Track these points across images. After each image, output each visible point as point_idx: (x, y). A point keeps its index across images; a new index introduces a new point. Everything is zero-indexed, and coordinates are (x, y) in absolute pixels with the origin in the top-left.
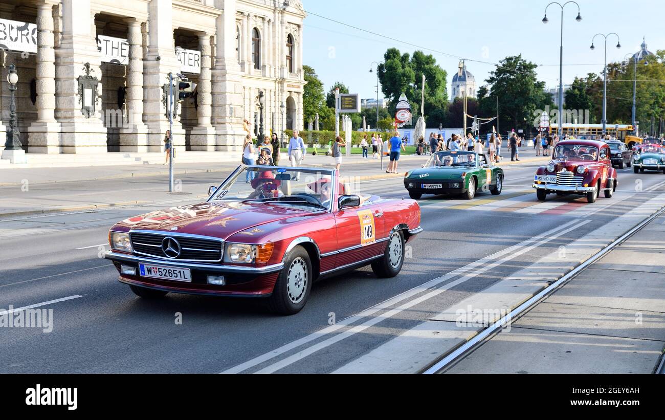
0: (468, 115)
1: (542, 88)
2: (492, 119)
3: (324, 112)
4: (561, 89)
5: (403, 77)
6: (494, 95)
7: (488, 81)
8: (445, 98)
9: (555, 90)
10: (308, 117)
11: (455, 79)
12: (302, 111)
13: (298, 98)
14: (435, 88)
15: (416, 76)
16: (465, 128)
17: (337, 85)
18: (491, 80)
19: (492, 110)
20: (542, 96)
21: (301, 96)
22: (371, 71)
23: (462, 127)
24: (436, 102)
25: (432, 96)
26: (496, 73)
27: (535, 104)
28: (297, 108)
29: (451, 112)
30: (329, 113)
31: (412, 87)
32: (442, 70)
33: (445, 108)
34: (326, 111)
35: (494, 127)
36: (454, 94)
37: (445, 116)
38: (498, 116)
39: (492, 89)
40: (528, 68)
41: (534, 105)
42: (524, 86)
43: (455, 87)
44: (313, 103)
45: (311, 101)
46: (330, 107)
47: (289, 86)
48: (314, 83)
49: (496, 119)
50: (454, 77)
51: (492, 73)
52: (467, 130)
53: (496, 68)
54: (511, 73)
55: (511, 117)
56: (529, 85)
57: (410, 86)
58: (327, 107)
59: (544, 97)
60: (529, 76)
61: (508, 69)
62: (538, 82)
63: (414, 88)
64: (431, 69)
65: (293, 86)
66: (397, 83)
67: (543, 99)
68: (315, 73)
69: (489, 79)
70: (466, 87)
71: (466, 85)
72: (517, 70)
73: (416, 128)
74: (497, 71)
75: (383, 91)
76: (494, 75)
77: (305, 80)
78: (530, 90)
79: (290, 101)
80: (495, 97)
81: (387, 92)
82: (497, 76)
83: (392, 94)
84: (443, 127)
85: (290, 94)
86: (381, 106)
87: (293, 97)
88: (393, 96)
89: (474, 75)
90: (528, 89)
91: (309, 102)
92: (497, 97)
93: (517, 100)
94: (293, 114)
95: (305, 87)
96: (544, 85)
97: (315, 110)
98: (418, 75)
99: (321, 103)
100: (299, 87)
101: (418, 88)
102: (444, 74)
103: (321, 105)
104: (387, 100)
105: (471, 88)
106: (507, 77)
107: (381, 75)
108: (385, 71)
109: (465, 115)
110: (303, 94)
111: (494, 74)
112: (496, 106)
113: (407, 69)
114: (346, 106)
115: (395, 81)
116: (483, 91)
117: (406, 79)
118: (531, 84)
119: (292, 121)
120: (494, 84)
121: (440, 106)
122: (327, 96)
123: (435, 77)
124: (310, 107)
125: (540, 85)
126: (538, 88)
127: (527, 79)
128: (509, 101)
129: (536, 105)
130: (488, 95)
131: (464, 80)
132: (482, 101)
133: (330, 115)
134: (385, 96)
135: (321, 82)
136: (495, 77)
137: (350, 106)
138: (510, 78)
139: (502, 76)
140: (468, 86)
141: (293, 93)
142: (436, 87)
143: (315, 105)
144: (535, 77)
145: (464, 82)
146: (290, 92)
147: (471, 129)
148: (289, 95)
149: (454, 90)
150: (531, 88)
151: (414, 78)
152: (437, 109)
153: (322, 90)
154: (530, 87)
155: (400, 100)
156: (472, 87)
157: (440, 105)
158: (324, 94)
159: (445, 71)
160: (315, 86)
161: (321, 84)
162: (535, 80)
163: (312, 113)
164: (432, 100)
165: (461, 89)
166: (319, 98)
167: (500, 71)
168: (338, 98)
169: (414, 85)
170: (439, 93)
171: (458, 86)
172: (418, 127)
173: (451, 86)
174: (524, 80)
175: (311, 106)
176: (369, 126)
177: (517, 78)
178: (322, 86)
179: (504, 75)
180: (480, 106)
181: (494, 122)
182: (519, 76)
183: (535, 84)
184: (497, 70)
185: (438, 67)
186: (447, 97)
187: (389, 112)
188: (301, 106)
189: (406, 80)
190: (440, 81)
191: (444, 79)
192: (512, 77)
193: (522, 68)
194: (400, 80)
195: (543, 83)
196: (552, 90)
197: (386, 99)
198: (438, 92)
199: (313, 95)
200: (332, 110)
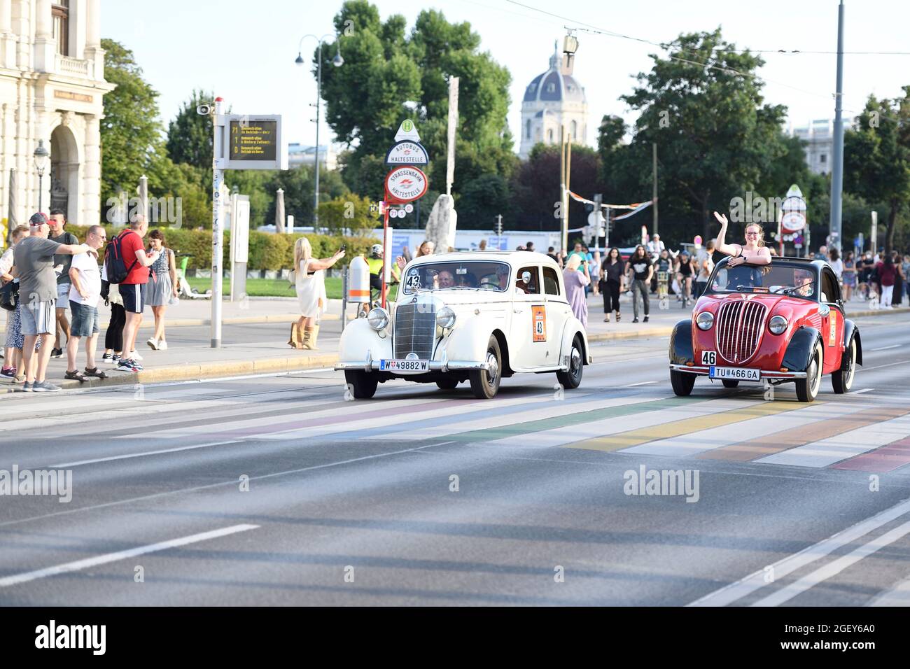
0: (573, 195)
1: (778, 122)
2: (638, 207)
3: (159, 174)
4: (838, 122)
5: (389, 82)
6: (647, 139)
7: (630, 101)
8: (506, 146)
9: (807, 131)
10: (113, 189)
11: (530, 96)
12: (96, 170)
13: (86, 130)
14: (479, 115)
15: (423, 81)
16: (566, 231)
17: (198, 98)
18: (638, 98)
19: (641, 182)
20: (778, 145)
21: (95, 126)
22: (299, 60)
23: (555, 226)
24: (483, 157)
25: (470, 140)
26: (651, 78)
27: (760, 167)
28: (81, 159)
29: (524, 184)
30: (176, 178)
31: (411, 111)
32: (498, 67)
33: (508, 172)
34: (165, 172)
35: (644, 230)
36: (528, 136)
37: (508, 195)
38: (655, 199)
39: (640, 123)
40: (741, 66)
41: (756, 170)
42: (729, 117)
43: (532, 115)
44: (127, 149)
45: (123, 142)
46: (176, 162)
47: (58, 94)
48: (133, 92)
49: (650, 209)
50: (528, 88)
51: (640, 77)
52: (570, 236)
53: (653, 64)
54: (694, 76)
55: (694, 204)
56: (743, 115)
57: (406, 109)
58: (170, 161)
59: (784, 148)
60: (742, 89)
61: (687, 65)
62: (767, 107)
63: (419, 114)
64: (466, 63)
65: (73, 96)
66: (370, 100)
67: (780, 154)
68: (136, 60)
69: (632, 93)
70: (561, 118)
71: (560, 112)
72: (710, 70)
73: (428, 226)
74: (654, 73)
75: (331, 119)
76: (645, 85)
77: (108, 80)
78: (744, 128)
79: (61, 139)
80: (649, 146)
81: (341, 124)
82: (654, 87)
83: (355, 131)
84: (505, 228)
85: (64, 118)
86: (323, 166)
87: (70, 126)
88: (357, 136)
89: (582, 85)
90: (738, 124)
91: (115, 146)
92: (655, 146)
93: (709, 156)
94: (72, 177)
95: (106, 101)
96: (783, 115)
97: (133, 168)
98: (431, 77)
99: (151, 148)
100: (88, 99)
101: (430, 115)
102: (503, 78)
103: (150, 154)
104: (341, 147)
105: (574, 122)
106: (682, 90)
107: (326, 76)
108: (339, 63)
109: (566, 193)
110: (102, 121)
111: (646, 81)
112: (651, 171)
113: (399, 59)
114: (246, 150)
115: (365, 95)
116: (612, 128)
117: (394, 88)
118: (749, 111)
119: (67, 198)
120: (645, 107)
121: (494, 168)
122: (168, 129)
123: (477, 85)
124: (119, 159)
125: (773, 116)
126: (766, 121)
127: (737, 98)
128: (686, 160)
129: (762, 172)
130: (627, 139)
131: (557, 96)
132: (612, 155)
133: (176, 185)
134: (335, 135)
135: (152, 88)
136: (650, 90)
137: (258, 150)
138: (690, 94)
139: (667, 87)
140: (565, 115)
141: (71, 116)
142: (481, 112)
143: (135, 155)
144: (760, 93)
145: (557, 104)
146: (63, 112)
147: (580, 235)
148: (58, 123)
149: (528, 124)
150: (749, 122)
151: (418, 86)
152: (484, 177)
153: (153, 112)
154: (746, 120)
155: (397, 139)
156: (577, 117)
157: (495, 164)
158: (159, 125)
159: (505, 69)
160: (133, 99)
161: (152, 95)
162: (758, 100)
163: (123, 178)
164: (471, 149)
165: (549, 122)
166: (146, 133)
167: (662, 73)
168: (223, 127)
169: (419, 107)
170: (490, 134)
171: (540, 115)
172: (436, 222)
173: (520, 114)
174: (729, 100)
175: (123, 155)
176: (291, 218)
177: (709, 92)
178: (155, 99)
179: (673, 84)
180: (608, 171)
181: (644, 218)
182: (717, 89)
183: (759, 112)
184: (654, 69)
185: (484, 57)
186: (512, 144)
187: (345, 181)
188: (96, 155)
189: (398, 92)
190: (491, 98)
191: (503, 92)
192: (696, 91)
193: (724, 64)
194: (380, 92)
195: (780, 110)
196: (800, 131)
197: (339, 144)
198: (487, 127)
199: (128, 126)
200: (183, 171)
